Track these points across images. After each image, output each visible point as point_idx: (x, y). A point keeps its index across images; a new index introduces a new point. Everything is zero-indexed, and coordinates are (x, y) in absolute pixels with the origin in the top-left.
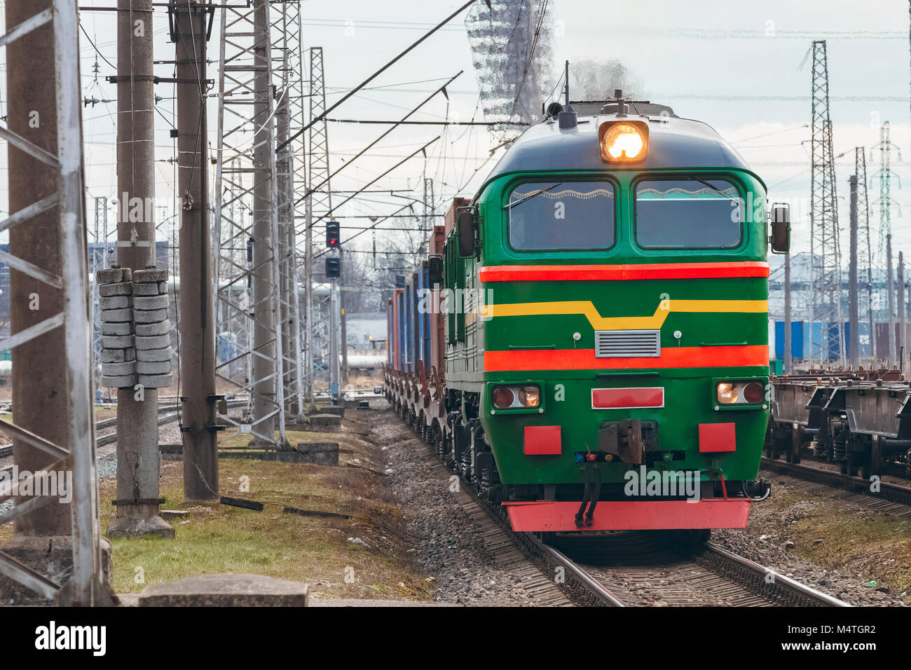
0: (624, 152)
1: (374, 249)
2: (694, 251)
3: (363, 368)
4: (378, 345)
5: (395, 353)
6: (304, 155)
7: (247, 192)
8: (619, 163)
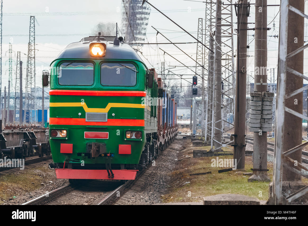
0: (98, 53)
1: (181, 85)
2: (75, 86)
3: (185, 125)
4: (180, 117)
5: (174, 120)
6: (205, 54)
7: (224, 66)
8: (96, 57)
